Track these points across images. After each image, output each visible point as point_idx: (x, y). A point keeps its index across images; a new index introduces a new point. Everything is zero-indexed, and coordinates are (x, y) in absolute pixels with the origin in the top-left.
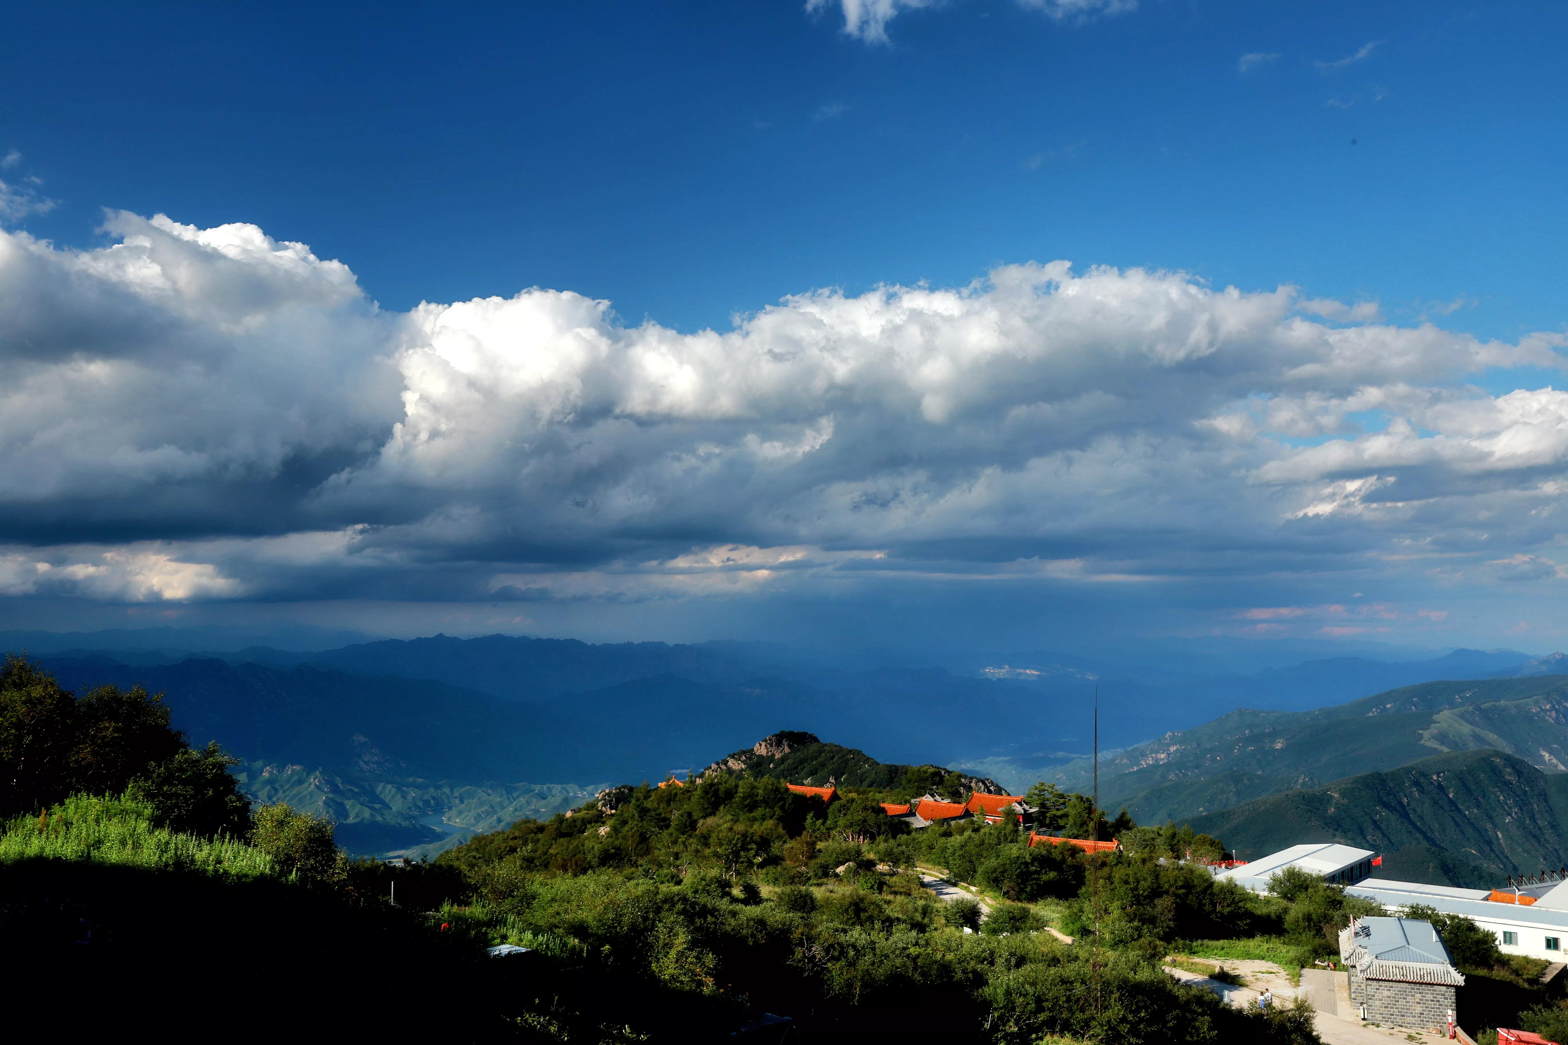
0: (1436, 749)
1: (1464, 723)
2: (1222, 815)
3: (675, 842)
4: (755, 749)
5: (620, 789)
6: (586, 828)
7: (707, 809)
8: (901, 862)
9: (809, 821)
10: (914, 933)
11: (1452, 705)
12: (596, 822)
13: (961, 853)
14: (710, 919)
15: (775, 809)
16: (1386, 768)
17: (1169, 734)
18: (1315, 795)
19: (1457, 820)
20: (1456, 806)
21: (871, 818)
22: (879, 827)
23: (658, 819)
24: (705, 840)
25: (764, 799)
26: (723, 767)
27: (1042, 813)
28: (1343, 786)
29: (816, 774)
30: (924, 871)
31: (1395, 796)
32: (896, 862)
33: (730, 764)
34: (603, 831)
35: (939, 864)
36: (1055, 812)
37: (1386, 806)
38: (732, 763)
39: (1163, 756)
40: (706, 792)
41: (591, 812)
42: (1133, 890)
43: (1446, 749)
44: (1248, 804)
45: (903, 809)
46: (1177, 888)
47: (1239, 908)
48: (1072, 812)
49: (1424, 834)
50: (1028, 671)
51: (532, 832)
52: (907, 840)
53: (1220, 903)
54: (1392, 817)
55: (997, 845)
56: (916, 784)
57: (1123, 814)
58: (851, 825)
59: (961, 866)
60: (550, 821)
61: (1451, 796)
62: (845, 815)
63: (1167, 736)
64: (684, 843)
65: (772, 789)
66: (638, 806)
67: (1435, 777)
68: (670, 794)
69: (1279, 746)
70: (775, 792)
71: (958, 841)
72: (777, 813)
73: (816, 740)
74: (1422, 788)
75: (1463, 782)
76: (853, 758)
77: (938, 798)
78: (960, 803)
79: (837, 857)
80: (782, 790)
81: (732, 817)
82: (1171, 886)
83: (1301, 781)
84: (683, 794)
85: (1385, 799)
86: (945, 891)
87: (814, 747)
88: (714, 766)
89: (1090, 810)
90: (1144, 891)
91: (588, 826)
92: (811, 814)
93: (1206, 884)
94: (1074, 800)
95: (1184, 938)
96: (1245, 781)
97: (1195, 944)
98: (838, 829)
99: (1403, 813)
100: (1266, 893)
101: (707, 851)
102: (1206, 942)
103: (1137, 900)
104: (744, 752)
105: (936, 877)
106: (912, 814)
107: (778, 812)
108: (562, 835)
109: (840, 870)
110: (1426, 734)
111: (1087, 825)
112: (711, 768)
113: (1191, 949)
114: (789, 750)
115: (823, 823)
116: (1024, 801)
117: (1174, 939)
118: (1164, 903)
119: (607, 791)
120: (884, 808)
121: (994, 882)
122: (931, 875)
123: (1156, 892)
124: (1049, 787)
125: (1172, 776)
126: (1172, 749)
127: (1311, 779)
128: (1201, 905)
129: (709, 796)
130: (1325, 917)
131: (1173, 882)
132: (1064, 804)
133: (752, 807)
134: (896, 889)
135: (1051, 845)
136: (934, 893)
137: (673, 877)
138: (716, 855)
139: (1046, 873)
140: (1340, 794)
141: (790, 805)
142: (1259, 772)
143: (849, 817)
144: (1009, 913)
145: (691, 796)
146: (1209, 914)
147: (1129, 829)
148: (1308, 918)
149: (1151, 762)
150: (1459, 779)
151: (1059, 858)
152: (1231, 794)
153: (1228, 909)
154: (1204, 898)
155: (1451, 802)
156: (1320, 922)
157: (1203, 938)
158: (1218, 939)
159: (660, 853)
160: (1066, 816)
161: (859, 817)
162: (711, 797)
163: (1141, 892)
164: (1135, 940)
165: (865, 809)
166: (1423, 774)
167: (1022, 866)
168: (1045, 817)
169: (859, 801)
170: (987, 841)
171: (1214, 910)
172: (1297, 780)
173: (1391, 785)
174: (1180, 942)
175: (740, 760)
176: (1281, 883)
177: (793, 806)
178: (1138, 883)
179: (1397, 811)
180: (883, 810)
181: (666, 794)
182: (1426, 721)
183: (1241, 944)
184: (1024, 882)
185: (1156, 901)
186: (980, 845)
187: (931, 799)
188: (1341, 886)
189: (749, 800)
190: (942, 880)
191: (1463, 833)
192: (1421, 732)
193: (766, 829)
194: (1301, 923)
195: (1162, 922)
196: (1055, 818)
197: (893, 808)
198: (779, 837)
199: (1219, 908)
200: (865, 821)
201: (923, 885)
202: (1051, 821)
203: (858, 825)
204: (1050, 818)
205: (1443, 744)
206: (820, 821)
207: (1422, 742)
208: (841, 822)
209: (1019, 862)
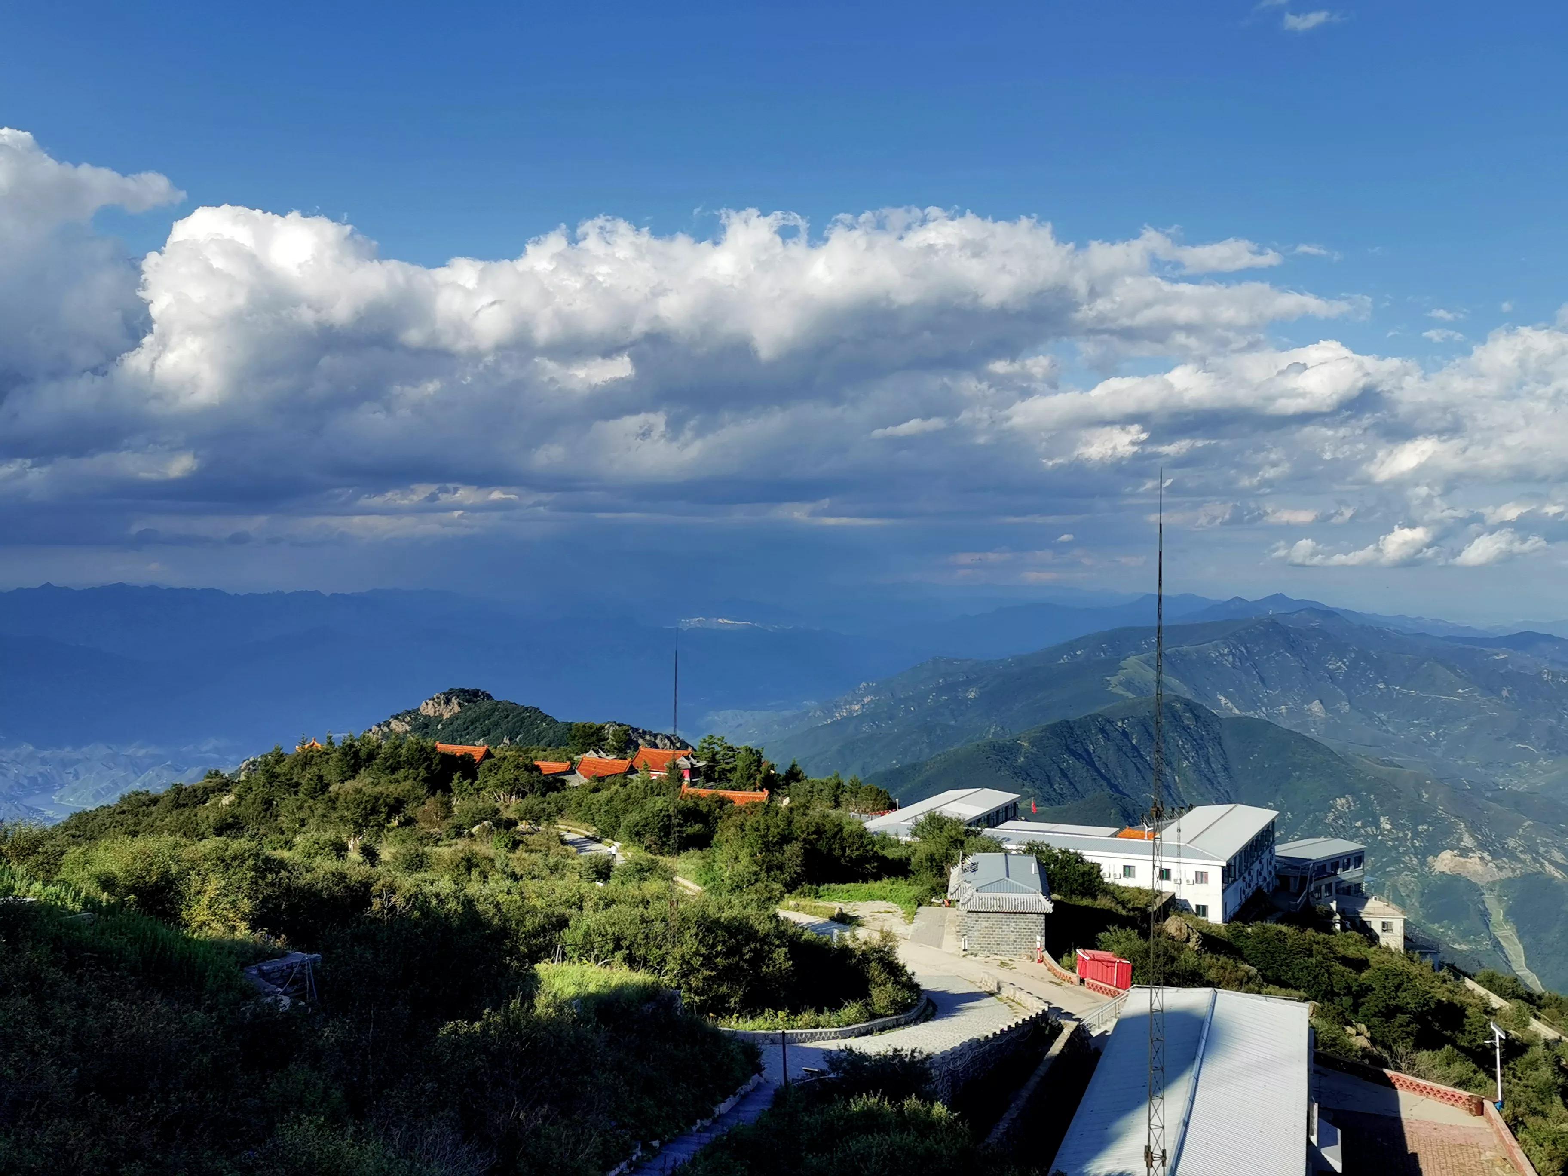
0: (1122, 695)
1: (1148, 668)
2: (914, 767)
3: (300, 808)
4: (421, 709)
5: (266, 756)
6: (208, 798)
7: (345, 772)
8: (542, 820)
9: (455, 781)
10: (508, 882)
11: (1139, 651)
12: (221, 790)
13: (607, 808)
14: (283, 873)
15: (420, 769)
16: (1074, 715)
17: (864, 684)
18: (1006, 745)
19: (1139, 765)
20: (1139, 752)
21: (524, 776)
22: (532, 785)
23: (289, 785)
24: (333, 803)
25: (408, 759)
26: (385, 729)
27: (710, 768)
28: (1033, 735)
29: (489, 734)
30: (570, 828)
31: (1082, 743)
32: (537, 820)
33: (393, 725)
34: (226, 800)
35: (585, 821)
36: (724, 766)
37: (1073, 753)
38: (394, 724)
39: (857, 707)
40: (345, 754)
41: (214, 780)
42: (762, 837)
43: (1131, 696)
44: (940, 755)
45: (564, 766)
46: (808, 834)
47: (867, 851)
48: (740, 764)
49: (1107, 780)
50: (720, 620)
51: (144, 804)
52: (556, 798)
53: (849, 847)
54: (1078, 764)
55: (643, 799)
56: (581, 740)
57: (793, 766)
58: (502, 785)
59: (606, 822)
60: (166, 792)
61: (1134, 742)
62: (496, 774)
63: (861, 686)
64: (310, 807)
65: (417, 749)
66: (267, 772)
67: (1120, 724)
68: (306, 757)
69: (972, 695)
70: (420, 751)
71: (604, 796)
72: (421, 774)
73: (489, 697)
74: (1107, 734)
75: (1145, 728)
76: (530, 716)
77: (602, 754)
78: (625, 759)
79: (473, 817)
80: (429, 750)
81: (372, 780)
82: (803, 832)
83: (992, 731)
84: (320, 756)
85: (1072, 747)
86: (588, 848)
87: (486, 705)
88: (375, 728)
89: (759, 762)
90: (774, 837)
91: (211, 795)
92: (458, 774)
93: (836, 829)
94: (743, 753)
95: (810, 883)
96: (939, 732)
97: (821, 888)
98: (488, 790)
99: (1088, 760)
100: (908, 839)
101: (335, 815)
102: (832, 885)
103: (767, 847)
104: (409, 712)
105: (582, 834)
106: (571, 771)
107: (423, 773)
108: (178, 806)
109: (475, 830)
110: (1114, 680)
111: (755, 779)
112: (371, 730)
113: (817, 893)
114: (459, 710)
115: (471, 784)
116: (692, 756)
117: (800, 884)
118: (793, 849)
119: (252, 759)
120: (538, 766)
121: (636, 835)
122: (576, 833)
123: (785, 839)
124: (719, 739)
125: (865, 728)
126: (867, 700)
127: (1002, 728)
128: (831, 850)
129: (348, 758)
130: (947, 858)
131: (804, 828)
132: (733, 756)
133: (394, 770)
134: (533, 847)
135: (699, 797)
136: (574, 850)
137: (286, 843)
138: (342, 818)
139: (691, 826)
140: (1030, 743)
141: (437, 765)
142: (952, 723)
143: (499, 777)
144: (637, 864)
145: (328, 759)
146: (838, 859)
147: (798, 781)
148: (931, 858)
149: (845, 714)
150: (1143, 725)
151: (705, 810)
152: (924, 745)
153: (857, 853)
154: (834, 843)
155: (1134, 748)
156: (942, 862)
157: (829, 882)
158: (844, 883)
159: (284, 821)
160: (734, 769)
161: (510, 776)
162: (351, 759)
163: (771, 839)
164: (752, 885)
165: (517, 767)
166: (1108, 721)
167: (665, 819)
168: (714, 772)
169: (511, 759)
170: (633, 796)
171: (843, 855)
172: (989, 730)
173: (1078, 733)
174: (807, 887)
175: (404, 721)
176: (923, 827)
177: (439, 767)
178: (768, 829)
179: (1084, 759)
180: (537, 768)
181: (301, 757)
182: (1112, 666)
183: (864, 888)
184: (667, 834)
185: (785, 847)
186: (625, 800)
187: (596, 755)
188: (979, 829)
189: (391, 761)
190: (587, 837)
191: (1144, 778)
192: (1108, 678)
193: (403, 791)
194: (924, 864)
195: (790, 867)
196: (723, 772)
197: (550, 766)
198: (417, 798)
199: (848, 852)
200: (516, 780)
201: (564, 842)
202: (719, 775)
203: (509, 784)
204: (719, 772)
205: (1128, 690)
206: (469, 781)
207: (1110, 688)
208: (491, 782)
209: (662, 815)
